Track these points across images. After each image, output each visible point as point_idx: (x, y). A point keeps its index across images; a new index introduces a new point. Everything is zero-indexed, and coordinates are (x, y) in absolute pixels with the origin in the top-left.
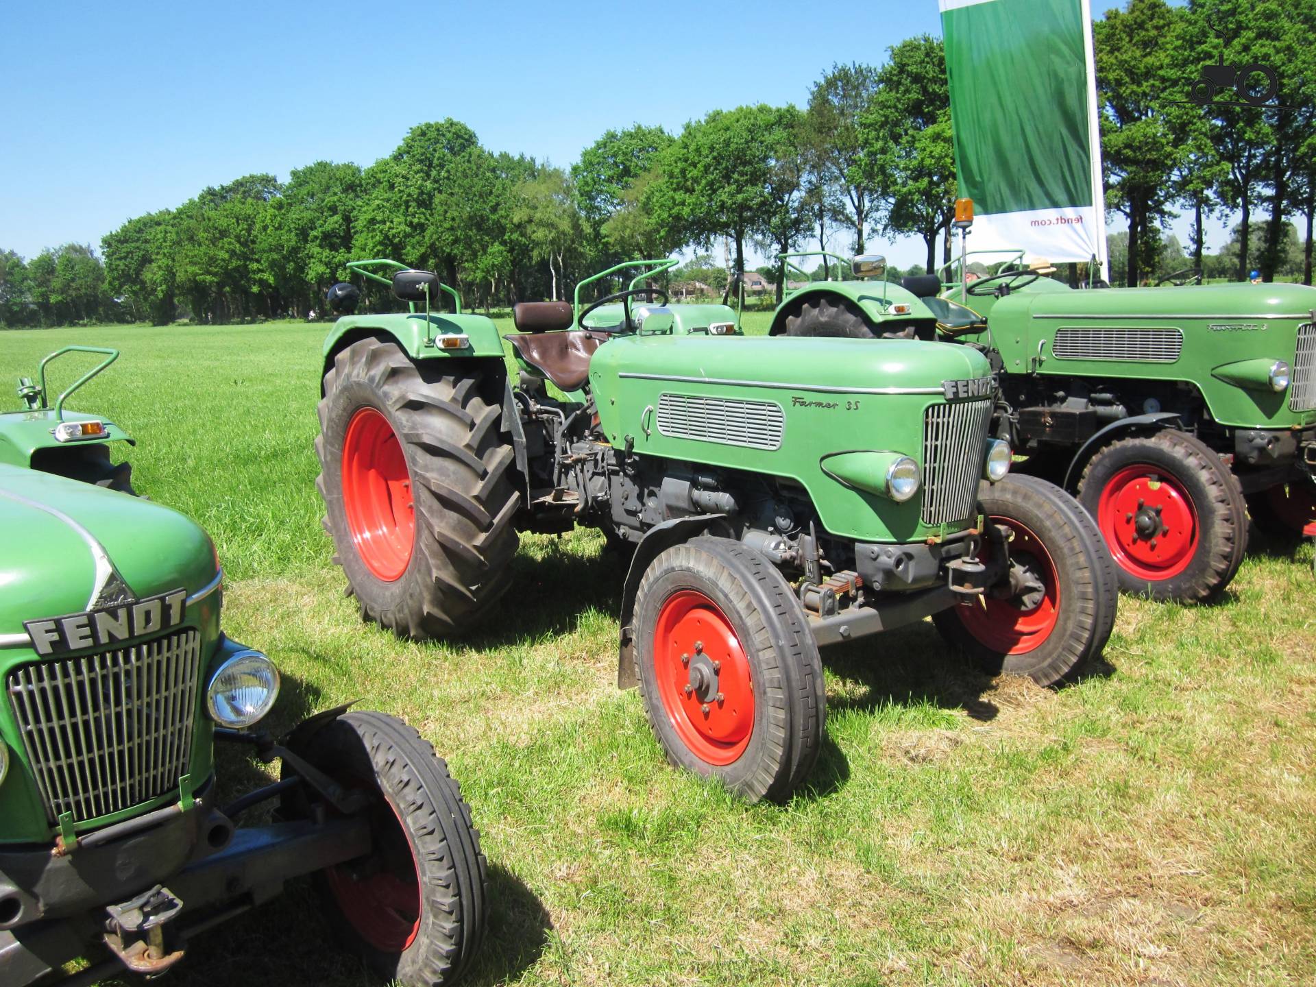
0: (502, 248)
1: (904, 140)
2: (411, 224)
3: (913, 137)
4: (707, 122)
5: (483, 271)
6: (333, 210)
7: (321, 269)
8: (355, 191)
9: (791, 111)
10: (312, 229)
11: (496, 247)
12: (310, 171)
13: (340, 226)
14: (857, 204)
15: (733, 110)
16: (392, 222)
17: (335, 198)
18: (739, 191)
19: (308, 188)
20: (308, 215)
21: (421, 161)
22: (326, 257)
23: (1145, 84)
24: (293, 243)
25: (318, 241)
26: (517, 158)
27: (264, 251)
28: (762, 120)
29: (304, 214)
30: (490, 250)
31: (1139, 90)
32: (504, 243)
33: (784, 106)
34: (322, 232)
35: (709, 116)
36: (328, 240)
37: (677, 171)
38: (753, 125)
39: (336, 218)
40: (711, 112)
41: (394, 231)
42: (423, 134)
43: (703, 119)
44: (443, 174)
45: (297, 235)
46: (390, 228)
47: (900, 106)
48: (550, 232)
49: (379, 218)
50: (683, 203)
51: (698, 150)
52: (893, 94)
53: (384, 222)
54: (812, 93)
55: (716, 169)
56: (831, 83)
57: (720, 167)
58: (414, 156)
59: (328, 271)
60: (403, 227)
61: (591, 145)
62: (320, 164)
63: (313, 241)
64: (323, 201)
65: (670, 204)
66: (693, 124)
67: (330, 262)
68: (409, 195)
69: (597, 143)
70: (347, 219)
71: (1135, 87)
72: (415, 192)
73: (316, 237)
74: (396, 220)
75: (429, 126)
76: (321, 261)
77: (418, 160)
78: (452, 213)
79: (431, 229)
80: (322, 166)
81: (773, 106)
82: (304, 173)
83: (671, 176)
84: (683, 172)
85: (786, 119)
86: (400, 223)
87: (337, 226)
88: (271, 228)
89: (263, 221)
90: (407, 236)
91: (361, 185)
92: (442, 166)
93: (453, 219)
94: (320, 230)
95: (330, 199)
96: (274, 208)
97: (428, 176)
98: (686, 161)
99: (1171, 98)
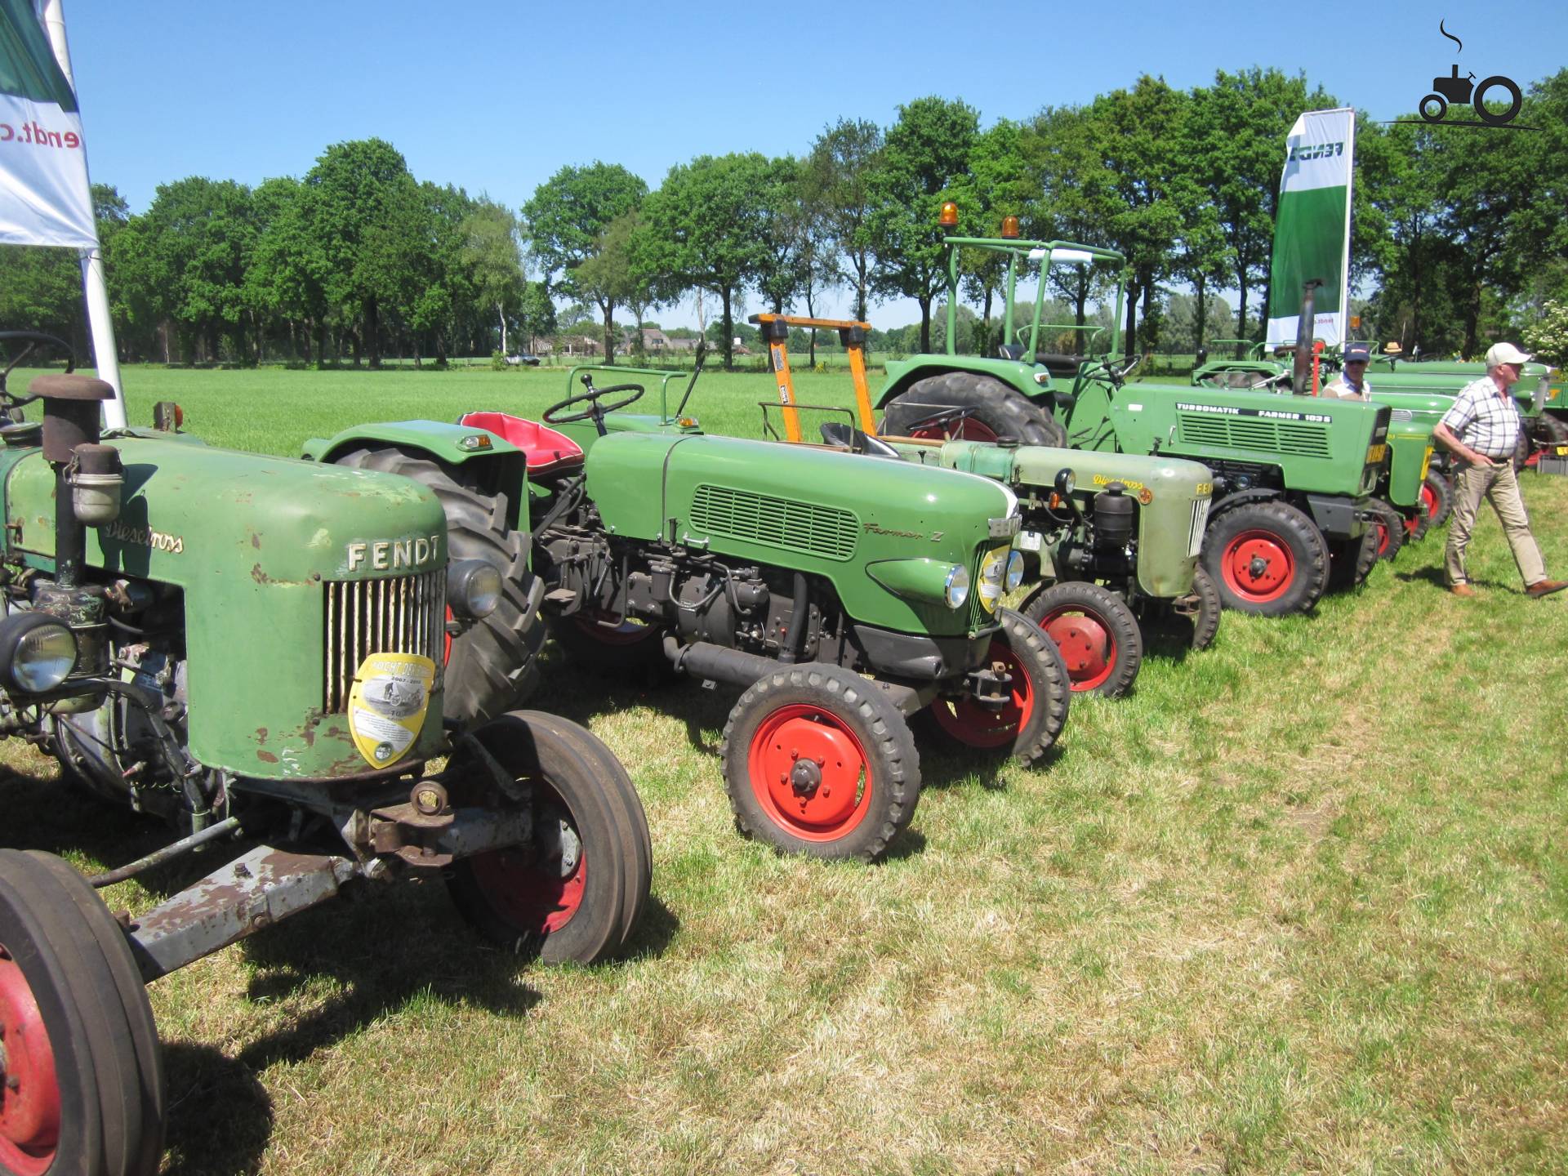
0: (442, 291)
1: (915, 203)
2: (334, 260)
3: (925, 202)
4: (694, 169)
5: (420, 316)
6: (219, 236)
7: (203, 305)
8: (243, 215)
9: (789, 162)
10: (189, 257)
11: (435, 290)
12: (180, 188)
13: (228, 255)
14: (859, 264)
15: (723, 156)
16: (310, 254)
17: (222, 223)
18: (737, 244)
19: (183, 208)
20: (185, 240)
21: (345, 187)
22: (210, 291)
23: (1156, 166)
24: (163, 273)
25: (198, 272)
26: (445, 188)
27: (126, 280)
28: (761, 170)
29: (180, 240)
30: (427, 293)
31: (1153, 172)
32: (443, 285)
33: (783, 157)
34: (204, 262)
35: (696, 161)
36: (211, 271)
37: (665, 219)
38: (753, 176)
39: (223, 245)
40: (698, 157)
41: (314, 265)
42: (346, 155)
43: (689, 164)
44: (371, 203)
45: (169, 263)
46: (309, 262)
47: (911, 169)
48: (504, 276)
49: (294, 249)
50: (673, 254)
51: (689, 197)
52: (904, 155)
53: (300, 254)
54: (815, 148)
55: (711, 220)
56: (834, 138)
57: (717, 219)
58: (335, 180)
59: (212, 308)
60: (323, 262)
61: (545, 182)
62: (196, 180)
63: (190, 272)
64: (204, 225)
65: (658, 253)
66: (679, 168)
67: (214, 298)
68: (333, 225)
69: (552, 179)
70: (236, 247)
71: (1147, 168)
72: (340, 224)
73: (196, 268)
74: (316, 254)
75: (353, 147)
76: (202, 296)
77: (342, 185)
78: (387, 249)
79: (360, 266)
80: (199, 184)
81: (770, 157)
82: (175, 191)
83: (657, 223)
84: (673, 220)
85: (785, 172)
86: (320, 258)
87: (224, 255)
88: (131, 254)
89: (121, 245)
90: (330, 272)
91: (251, 209)
92: (370, 194)
93: (389, 256)
94: (202, 258)
95: (212, 224)
96: (135, 229)
97: (353, 205)
98: (676, 208)
99: (1183, 183)
